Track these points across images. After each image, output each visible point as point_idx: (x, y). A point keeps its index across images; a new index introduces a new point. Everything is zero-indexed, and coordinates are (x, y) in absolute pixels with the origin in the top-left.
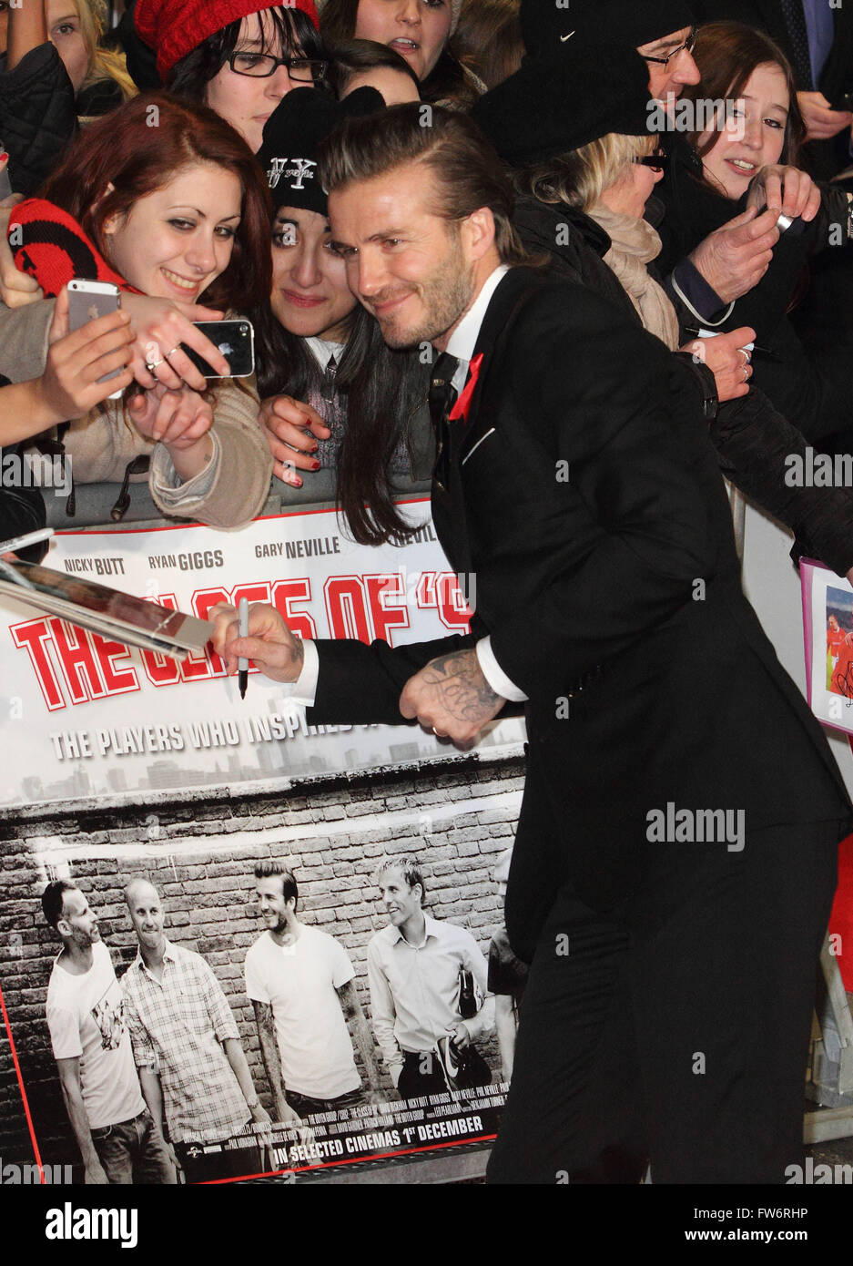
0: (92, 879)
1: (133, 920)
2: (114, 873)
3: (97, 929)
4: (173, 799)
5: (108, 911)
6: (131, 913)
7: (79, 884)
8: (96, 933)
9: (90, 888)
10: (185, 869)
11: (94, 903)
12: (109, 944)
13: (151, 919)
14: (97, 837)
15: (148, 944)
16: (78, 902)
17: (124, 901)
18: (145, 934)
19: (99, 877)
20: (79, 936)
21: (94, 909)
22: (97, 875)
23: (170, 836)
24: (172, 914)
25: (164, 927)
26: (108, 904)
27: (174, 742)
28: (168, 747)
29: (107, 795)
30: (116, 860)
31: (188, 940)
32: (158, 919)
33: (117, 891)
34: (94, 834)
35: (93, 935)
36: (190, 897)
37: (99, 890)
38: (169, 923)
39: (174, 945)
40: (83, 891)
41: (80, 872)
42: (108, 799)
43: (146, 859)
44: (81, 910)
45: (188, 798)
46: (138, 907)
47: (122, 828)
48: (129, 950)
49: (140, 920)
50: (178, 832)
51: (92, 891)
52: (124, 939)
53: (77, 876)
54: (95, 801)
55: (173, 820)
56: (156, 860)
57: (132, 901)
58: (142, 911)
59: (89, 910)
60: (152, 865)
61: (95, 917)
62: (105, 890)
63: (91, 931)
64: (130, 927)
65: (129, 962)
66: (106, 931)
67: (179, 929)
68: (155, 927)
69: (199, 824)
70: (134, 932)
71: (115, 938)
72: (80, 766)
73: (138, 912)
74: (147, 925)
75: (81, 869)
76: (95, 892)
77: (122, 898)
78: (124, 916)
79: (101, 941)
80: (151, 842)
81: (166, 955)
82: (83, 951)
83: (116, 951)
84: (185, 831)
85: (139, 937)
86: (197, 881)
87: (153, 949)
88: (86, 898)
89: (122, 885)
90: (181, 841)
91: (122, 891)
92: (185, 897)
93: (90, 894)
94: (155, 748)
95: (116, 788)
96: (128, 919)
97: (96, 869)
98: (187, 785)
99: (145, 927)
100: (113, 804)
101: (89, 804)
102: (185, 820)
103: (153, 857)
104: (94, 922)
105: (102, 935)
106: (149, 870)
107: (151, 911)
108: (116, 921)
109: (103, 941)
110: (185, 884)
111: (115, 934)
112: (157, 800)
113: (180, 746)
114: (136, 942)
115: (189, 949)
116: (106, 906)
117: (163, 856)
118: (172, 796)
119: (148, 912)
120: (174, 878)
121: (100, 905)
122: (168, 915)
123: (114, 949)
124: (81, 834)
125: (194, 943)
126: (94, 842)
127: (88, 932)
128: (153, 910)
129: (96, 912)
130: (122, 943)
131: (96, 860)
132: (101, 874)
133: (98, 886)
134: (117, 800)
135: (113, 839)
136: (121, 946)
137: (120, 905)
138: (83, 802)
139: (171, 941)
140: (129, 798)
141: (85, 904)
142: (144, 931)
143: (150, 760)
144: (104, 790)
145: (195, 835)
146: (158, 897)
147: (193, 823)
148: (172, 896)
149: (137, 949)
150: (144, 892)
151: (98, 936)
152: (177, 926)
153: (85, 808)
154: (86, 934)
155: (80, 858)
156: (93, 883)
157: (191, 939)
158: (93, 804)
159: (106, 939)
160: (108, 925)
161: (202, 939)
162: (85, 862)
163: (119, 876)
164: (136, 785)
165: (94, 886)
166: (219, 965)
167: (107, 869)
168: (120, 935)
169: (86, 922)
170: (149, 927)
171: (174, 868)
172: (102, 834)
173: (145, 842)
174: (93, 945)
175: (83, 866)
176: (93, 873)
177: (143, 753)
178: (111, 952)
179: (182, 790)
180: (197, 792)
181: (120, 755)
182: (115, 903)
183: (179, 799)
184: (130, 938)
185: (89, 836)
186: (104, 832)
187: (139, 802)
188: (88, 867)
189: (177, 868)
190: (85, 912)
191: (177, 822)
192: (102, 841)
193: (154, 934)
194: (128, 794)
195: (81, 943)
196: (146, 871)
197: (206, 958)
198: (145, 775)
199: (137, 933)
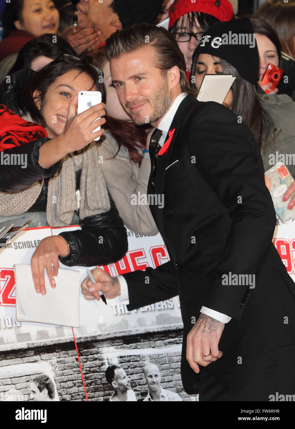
0: (128, 364)
1: (147, 380)
2: (138, 361)
3: (130, 384)
4: (167, 329)
5: (135, 377)
6: (146, 377)
7: (122, 366)
8: (129, 386)
9: (127, 367)
10: (172, 358)
11: (129, 374)
12: (135, 391)
13: (155, 379)
14: (131, 346)
15: (153, 390)
16: (121, 374)
17: (143, 372)
18: (152, 386)
19: (131, 363)
20: (121, 388)
21: (129, 376)
22: (130, 362)
23: (166, 344)
24: (165, 377)
25: (161, 383)
26: (135, 374)
27: (169, 306)
28: (166, 307)
29: (137, 328)
30: (139, 355)
31: (172, 387)
32: (159, 379)
33: (140, 368)
34: (130, 345)
35: (128, 387)
36: (173, 370)
37: (131, 368)
38: (163, 380)
39: (165, 390)
40: (124, 369)
41: (123, 361)
42: (137, 330)
43: (154, 355)
44: (123, 377)
45: (174, 328)
46: (149, 375)
47: (143, 342)
48: (144, 393)
49: (150, 380)
50: (169, 343)
51: (128, 369)
52: (142, 388)
53: (121, 363)
54: (131, 331)
55: (167, 338)
56: (158, 355)
57: (146, 372)
58: (151, 376)
59: (126, 377)
60: (156, 357)
61: (129, 379)
62: (134, 368)
63: (127, 385)
64: (145, 383)
65: (144, 398)
66: (134, 385)
67: (168, 383)
68: (156, 383)
69: (179, 339)
70: (147, 385)
71: (138, 388)
72: (125, 317)
73: (149, 377)
74: (153, 382)
75: (123, 360)
76: (129, 369)
77: (142, 371)
78: (142, 379)
79: (131, 390)
80: (156, 347)
81: (161, 394)
82: (123, 394)
83: (138, 393)
84: (172, 342)
85: (149, 387)
86: (177, 363)
87: (155, 392)
88: (125, 371)
89: (142, 366)
90: (170, 346)
91: (142, 368)
92: (171, 370)
93: (127, 370)
94: (160, 308)
95: (141, 325)
96: (144, 380)
97: (130, 360)
98: (174, 323)
99: (152, 383)
100: (139, 332)
101: (128, 333)
102: (172, 338)
103: (157, 353)
104: (128, 382)
105: (132, 387)
106: (155, 359)
107: (155, 376)
108: (138, 381)
109: (132, 389)
110: (171, 364)
111: (138, 387)
112: (160, 330)
113: (172, 307)
114: (147, 389)
115: (172, 391)
116: (134, 375)
117: (162, 353)
118: (167, 328)
119: (154, 377)
120: (166, 362)
121: (132, 374)
122: (163, 377)
123: (137, 392)
124: (124, 345)
125: (175, 389)
126: (130, 348)
127: (126, 385)
128: (156, 376)
129: (129, 377)
130: (141, 390)
131: (130, 356)
132: (132, 361)
133: (131, 366)
134: (141, 330)
135: (139, 347)
136: (141, 391)
137: (141, 374)
138: (125, 332)
139: (164, 388)
140: (147, 329)
141: (125, 374)
142: (151, 384)
143: (158, 313)
144: (135, 327)
145: (177, 343)
146: (158, 370)
147: (176, 339)
148: (165, 369)
149: (147, 392)
150: (152, 368)
151: (130, 387)
152: (167, 382)
153: (126, 334)
154: (125, 386)
155: (123, 355)
156: (129, 365)
157: (173, 387)
158: (130, 333)
159: (134, 388)
160: (135, 383)
161: (178, 387)
162: (125, 357)
163: (141, 362)
164: (151, 324)
165: (129, 367)
166: (185, 397)
167: (135, 359)
168: (140, 387)
169: (125, 382)
170: (154, 383)
171: (167, 358)
172: (133, 345)
173: (154, 347)
174: (128, 391)
175: (124, 359)
176: (129, 361)
177: (154, 310)
178: (136, 394)
179: (172, 325)
180: (178, 326)
181: (143, 312)
182: (138, 373)
183: (170, 329)
184: (145, 388)
185: (128, 346)
186: (134, 344)
187: (152, 331)
188: (127, 359)
189: (168, 358)
190: (124, 377)
191: (169, 338)
192: (134, 347)
193: (156, 386)
194: (146, 328)
195: (122, 390)
196: (154, 360)
197: (180, 395)
198: (155, 320)
199: (148, 386)
